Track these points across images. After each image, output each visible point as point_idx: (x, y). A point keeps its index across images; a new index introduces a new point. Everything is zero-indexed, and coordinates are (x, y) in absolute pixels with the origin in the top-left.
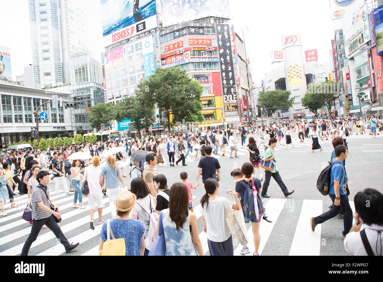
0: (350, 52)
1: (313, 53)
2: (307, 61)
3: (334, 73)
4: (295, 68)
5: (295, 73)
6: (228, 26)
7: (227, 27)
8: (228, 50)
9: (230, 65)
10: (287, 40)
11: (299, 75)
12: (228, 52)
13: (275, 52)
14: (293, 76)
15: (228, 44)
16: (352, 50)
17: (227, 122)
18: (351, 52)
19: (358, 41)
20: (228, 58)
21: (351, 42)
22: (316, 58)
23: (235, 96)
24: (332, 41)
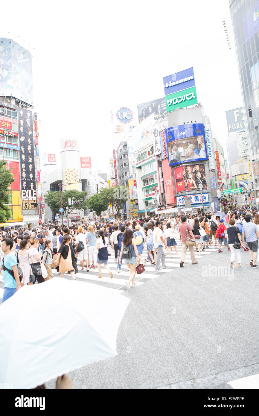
0: (137, 161)
1: (87, 160)
2: (82, 167)
3: (115, 180)
4: (72, 172)
5: (73, 177)
6: (31, 112)
7: (30, 114)
8: (29, 139)
9: (30, 156)
10: (66, 143)
11: (76, 179)
12: (30, 141)
13: (48, 154)
14: (70, 179)
15: (30, 133)
16: (140, 160)
17: (25, 222)
18: (139, 162)
19: (147, 153)
20: (29, 148)
21: (140, 154)
22: (90, 166)
23: (35, 193)
24: (114, 151)
